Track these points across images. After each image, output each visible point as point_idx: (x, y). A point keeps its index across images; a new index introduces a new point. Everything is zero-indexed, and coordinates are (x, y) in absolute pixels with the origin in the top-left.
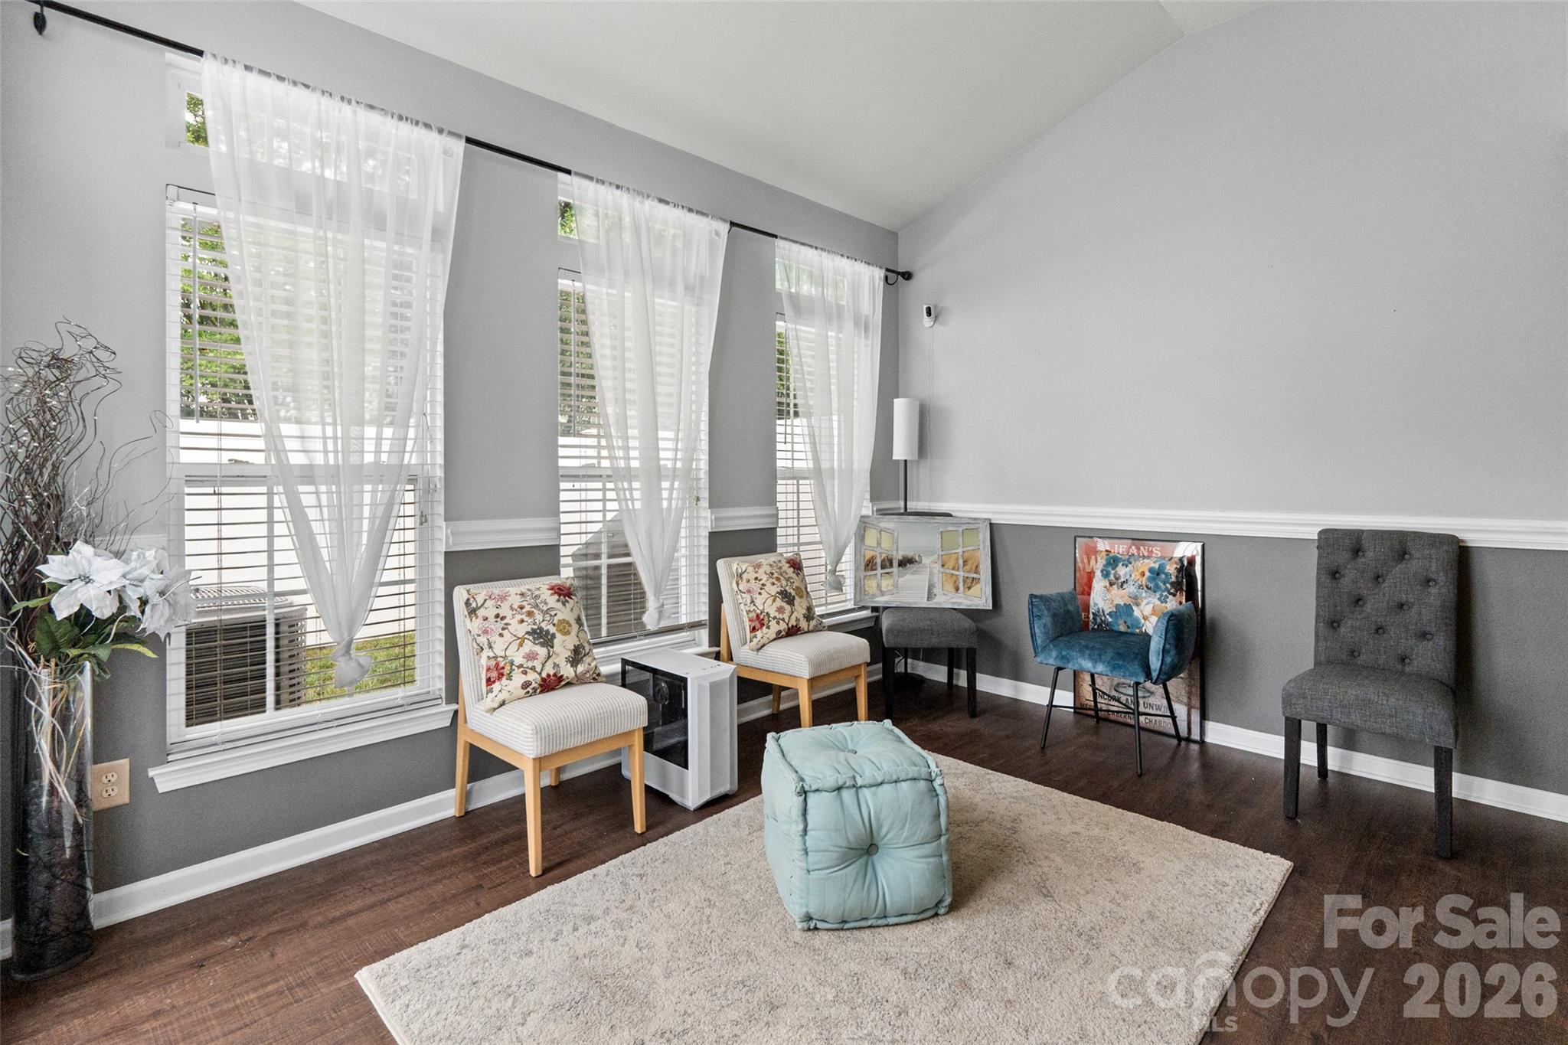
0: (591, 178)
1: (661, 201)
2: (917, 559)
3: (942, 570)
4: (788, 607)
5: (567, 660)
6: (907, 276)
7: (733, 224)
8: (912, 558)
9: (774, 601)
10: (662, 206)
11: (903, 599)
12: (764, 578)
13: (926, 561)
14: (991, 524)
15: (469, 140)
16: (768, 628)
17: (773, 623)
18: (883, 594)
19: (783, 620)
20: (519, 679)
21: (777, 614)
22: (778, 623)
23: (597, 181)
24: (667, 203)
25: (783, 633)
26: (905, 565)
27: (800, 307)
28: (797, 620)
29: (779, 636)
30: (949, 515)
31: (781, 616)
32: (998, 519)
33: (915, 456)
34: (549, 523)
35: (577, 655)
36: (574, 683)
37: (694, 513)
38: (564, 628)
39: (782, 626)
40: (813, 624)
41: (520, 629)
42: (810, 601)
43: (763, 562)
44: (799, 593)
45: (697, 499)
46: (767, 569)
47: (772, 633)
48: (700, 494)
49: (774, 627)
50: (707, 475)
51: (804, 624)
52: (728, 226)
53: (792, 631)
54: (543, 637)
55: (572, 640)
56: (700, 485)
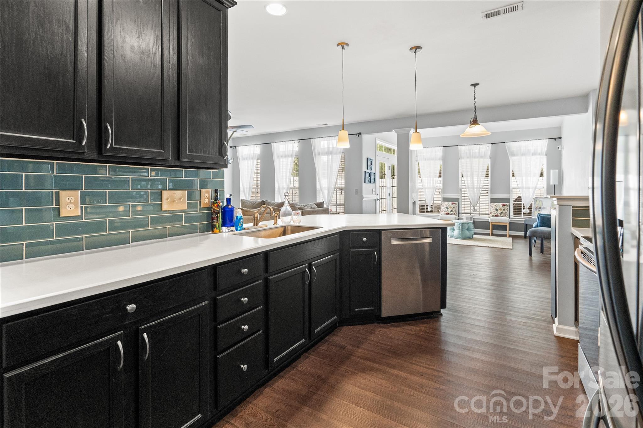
4: (496, 211)
6: (561, 138)
7: (493, 144)
9: (494, 210)
15: (443, 146)
20: (444, 212)
21: (493, 212)
23: (462, 145)
25: (494, 216)
27: (514, 154)
33: (556, 183)
34: (458, 195)
35: (451, 211)
36: (451, 215)
37: (486, 195)
38: (451, 207)
39: (494, 214)
40: (502, 215)
41: (445, 207)
42: (504, 212)
43: (495, 204)
44: (501, 209)
45: (487, 192)
46: (495, 205)
47: (492, 215)
48: (488, 191)
49: (492, 214)
50: (490, 188)
51: (499, 215)
52: (491, 144)
53: (497, 216)
54: (447, 208)
55: (451, 209)
56: (488, 190)
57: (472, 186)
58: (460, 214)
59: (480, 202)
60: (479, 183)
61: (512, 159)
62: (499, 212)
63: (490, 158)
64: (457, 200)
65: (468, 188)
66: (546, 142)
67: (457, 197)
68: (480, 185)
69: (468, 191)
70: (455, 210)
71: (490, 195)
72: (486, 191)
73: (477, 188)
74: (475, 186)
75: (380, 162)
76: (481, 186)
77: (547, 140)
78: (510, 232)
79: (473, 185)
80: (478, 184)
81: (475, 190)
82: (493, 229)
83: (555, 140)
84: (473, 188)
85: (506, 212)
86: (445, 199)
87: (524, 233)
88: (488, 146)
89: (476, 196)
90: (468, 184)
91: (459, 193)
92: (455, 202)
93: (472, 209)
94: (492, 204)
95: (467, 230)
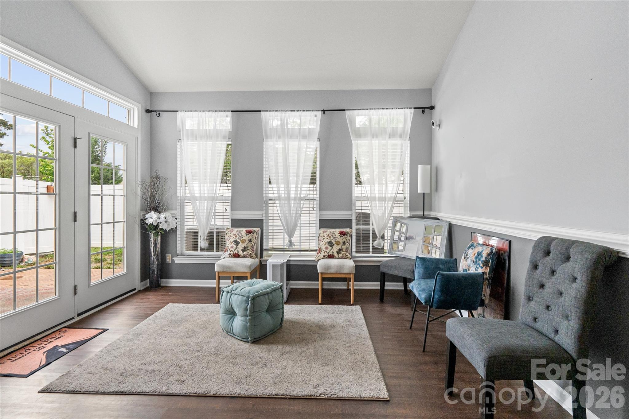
0: (267, 111)
1: (292, 111)
2: (414, 237)
3: (423, 243)
4: (330, 248)
5: (241, 250)
6: (432, 108)
7: (324, 111)
8: (412, 237)
9: (325, 245)
10: (293, 112)
11: (406, 255)
12: (325, 236)
13: (418, 238)
14: (450, 224)
15: (232, 111)
16: (321, 254)
17: (323, 252)
18: (399, 251)
19: (327, 252)
20: (229, 252)
21: (324, 249)
22: (324, 252)
23: (269, 111)
24: (294, 111)
25: (326, 256)
26: (409, 240)
27: (359, 134)
28: (333, 252)
29: (324, 257)
30: (438, 219)
31: (326, 250)
32: (453, 222)
33: (427, 191)
34: (260, 213)
35: (245, 249)
36: (244, 257)
37: (311, 212)
38: (243, 241)
39: (326, 254)
40: (340, 255)
41: (232, 240)
42: (344, 247)
43: (329, 231)
44: (338, 243)
45: (313, 208)
46: (328, 233)
47: (322, 256)
48: (315, 206)
49: (323, 254)
50: (318, 199)
51: (336, 255)
52: (321, 112)
53: (331, 257)
54: (236, 243)
55: (244, 245)
56: (315, 203)
57: (286, 196)
58: (264, 253)
59: (300, 227)
60: (299, 189)
61: (356, 142)
62: (336, 248)
63: (319, 139)
64: (259, 223)
65: (279, 198)
66: (411, 113)
67: (259, 217)
68: (301, 194)
69: (278, 205)
70: (253, 247)
71: (318, 212)
72: (312, 206)
73: (295, 199)
74: (293, 196)
75: (91, 135)
76: (302, 196)
77: (413, 110)
78: (355, 283)
79: (289, 194)
80: (296, 191)
81: (292, 202)
82: (324, 279)
83: (423, 112)
84: (288, 199)
85: (347, 248)
86: (236, 223)
87: (379, 283)
88: (316, 116)
89: (294, 215)
90: (278, 190)
91: (263, 210)
92: (254, 229)
93: (287, 241)
94: (322, 230)
95: (268, 311)
